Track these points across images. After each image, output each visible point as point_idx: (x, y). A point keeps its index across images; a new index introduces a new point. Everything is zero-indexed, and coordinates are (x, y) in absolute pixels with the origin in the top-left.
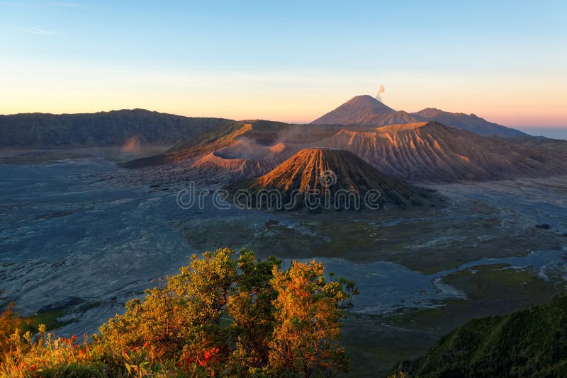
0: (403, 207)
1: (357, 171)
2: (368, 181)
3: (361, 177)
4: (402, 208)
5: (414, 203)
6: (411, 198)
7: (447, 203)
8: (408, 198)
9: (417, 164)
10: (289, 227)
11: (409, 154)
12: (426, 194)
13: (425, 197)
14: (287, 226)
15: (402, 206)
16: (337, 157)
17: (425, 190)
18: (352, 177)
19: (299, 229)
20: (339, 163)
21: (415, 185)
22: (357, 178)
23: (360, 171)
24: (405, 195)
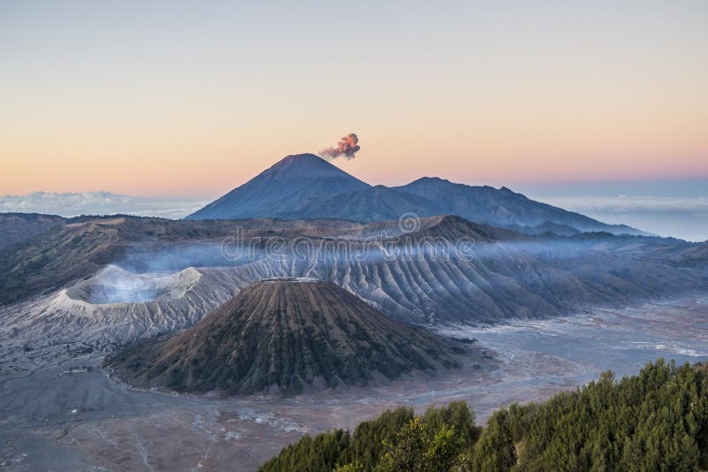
0: (432, 372)
1: (350, 316)
2: (371, 333)
3: (357, 325)
4: (429, 373)
5: (447, 364)
6: (441, 356)
7: (497, 361)
8: (436, 358)
9: (435, 295)
10: (259, 420)
11: (420, 277)
12: (461, 347)
13: (462, 352)
14: (254, 419)
15: (429, 370)
16: (313, 293)
17: (458, 340)
18: (343, 327)
19: (276, 423)
20: (319, 304)
21: (440, 332)
22: (352, 328)
23: (355, 317)
24: (430, 352)
